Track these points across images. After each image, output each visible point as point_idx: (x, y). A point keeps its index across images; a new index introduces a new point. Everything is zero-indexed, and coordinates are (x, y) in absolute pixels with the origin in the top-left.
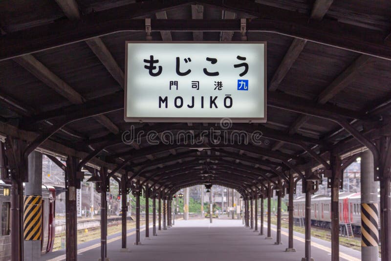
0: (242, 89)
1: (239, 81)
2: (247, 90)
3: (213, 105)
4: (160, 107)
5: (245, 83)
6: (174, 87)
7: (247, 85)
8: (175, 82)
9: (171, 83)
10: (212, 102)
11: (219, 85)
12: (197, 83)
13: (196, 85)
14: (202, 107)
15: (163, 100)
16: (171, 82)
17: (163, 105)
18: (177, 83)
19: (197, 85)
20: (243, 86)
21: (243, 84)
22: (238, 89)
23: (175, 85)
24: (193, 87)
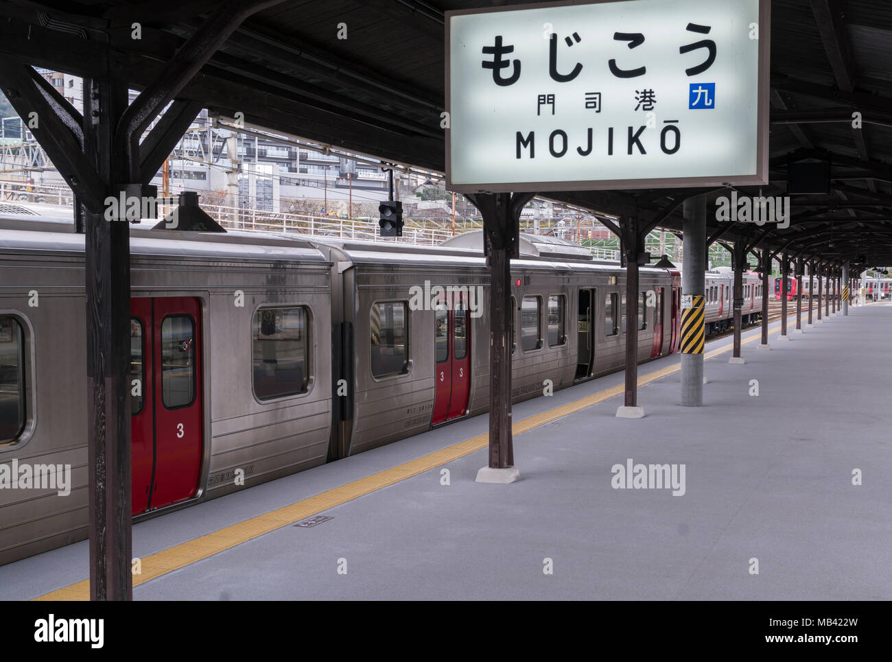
0: (701, 105)
1: (693, 87)
2: (712, 106)
3: (635, 146)
4: (519, 156)
5: (706, 91)
6: (546, 108)
7: (712, 95)
8: (549, 96)
9: (539, 99)
10: (633, 139)
11: (647, 99)
12: (597, 96)
13: (594, 102)
14: (610, 152)
15: (525, 141)
16: (539, 96)
17: (525, 151)
18: (553, 99)
19: (597, 101)
20: (702, 98)
21: (703, 94)
22: (691, 107)
23: (548, 103)
24: (587, 107)
